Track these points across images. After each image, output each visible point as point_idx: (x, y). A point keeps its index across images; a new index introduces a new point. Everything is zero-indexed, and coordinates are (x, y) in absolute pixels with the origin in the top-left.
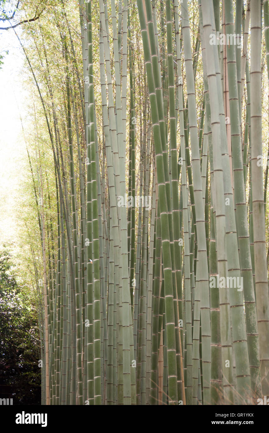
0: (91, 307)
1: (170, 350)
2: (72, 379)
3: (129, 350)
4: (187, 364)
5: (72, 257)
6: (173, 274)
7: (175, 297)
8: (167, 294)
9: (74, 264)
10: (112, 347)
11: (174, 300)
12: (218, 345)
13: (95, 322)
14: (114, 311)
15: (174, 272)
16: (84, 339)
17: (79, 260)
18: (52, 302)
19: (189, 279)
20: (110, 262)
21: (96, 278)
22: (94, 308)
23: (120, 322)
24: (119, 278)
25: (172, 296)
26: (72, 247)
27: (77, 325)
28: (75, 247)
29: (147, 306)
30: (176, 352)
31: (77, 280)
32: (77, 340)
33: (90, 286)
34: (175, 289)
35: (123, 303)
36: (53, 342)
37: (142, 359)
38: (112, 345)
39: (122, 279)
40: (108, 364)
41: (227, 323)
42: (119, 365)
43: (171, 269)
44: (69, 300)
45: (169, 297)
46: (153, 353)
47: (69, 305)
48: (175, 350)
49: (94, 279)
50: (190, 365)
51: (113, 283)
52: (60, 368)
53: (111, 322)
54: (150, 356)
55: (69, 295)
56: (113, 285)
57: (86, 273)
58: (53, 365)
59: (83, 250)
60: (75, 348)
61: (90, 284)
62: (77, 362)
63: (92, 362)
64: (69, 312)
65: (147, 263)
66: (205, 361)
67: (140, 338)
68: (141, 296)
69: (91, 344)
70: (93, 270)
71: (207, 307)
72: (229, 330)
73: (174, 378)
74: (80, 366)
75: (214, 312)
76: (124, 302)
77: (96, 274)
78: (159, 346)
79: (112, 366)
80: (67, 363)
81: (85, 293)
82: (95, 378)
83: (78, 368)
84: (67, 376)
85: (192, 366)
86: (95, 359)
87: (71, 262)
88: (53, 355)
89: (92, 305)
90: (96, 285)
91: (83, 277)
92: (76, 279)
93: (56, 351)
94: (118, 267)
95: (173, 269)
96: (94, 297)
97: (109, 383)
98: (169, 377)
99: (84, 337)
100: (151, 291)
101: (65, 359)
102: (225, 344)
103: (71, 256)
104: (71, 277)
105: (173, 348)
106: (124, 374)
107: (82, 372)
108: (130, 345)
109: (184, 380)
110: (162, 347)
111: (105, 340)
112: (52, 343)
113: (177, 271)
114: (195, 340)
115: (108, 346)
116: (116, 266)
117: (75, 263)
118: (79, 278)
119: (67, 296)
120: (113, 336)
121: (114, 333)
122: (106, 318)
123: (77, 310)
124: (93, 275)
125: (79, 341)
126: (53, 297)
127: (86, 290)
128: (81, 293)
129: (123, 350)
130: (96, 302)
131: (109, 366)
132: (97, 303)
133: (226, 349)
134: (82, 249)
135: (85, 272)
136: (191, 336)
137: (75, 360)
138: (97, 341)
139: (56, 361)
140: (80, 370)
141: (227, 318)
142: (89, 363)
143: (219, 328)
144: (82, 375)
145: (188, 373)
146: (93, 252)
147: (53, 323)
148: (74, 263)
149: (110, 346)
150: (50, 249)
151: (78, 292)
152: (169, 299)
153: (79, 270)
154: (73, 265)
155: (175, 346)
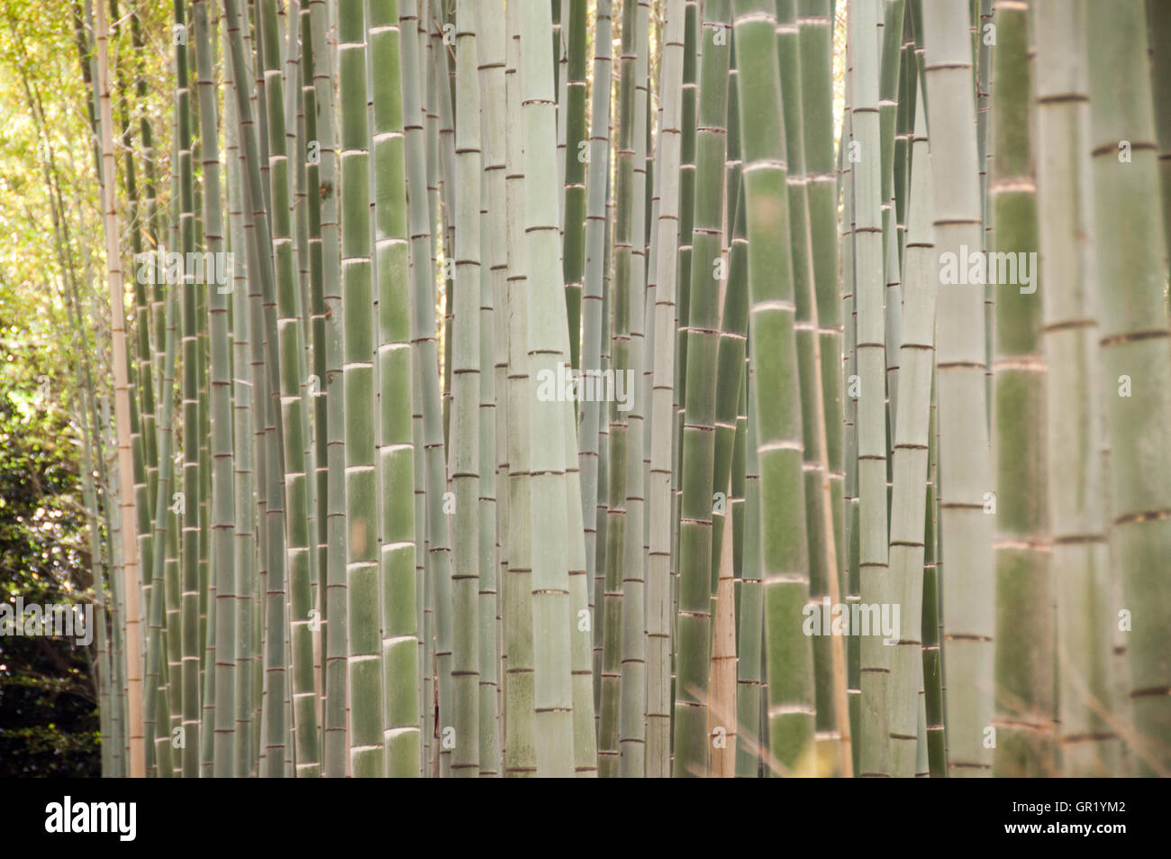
0: (361, 379)
1: (781, 580)
2: (263, 751)
3: (565, 592)
4: (864, 665)
5: (252, 130)
6: (795, 193)
7: (802, 314)
8: (762, 296)
9: (266, 169)
10: (475, 586)
11: (796, 327)
12: (1032, 544)
13: (389, 458)
14: (482, 406)
15: (802, 181)
16: (324, 553)
17: (292, 146)
18: (148, 369)
19: (873, 230)
20: (460, 152)
21: (391, 231)
22: (378, 384)
23: (517, 456)
24: (508, 232)
25: (787, 306)
26: (250, 79)
27: (290, 478)
28: (268, 74)
29: (650, 381)
30: (807, 590)
31: (284, 251)
32: (291, 552)
33: (359, 274)
34: (806, 269)
35: (531, 353)
36: (161, 572)
37: (622, 650)
38: (476, 572)
39: (528, 231)
40: (453, 668)
41: (1084, 423)
42: (512, 671)
43: (780, 165)
44: (243, 359)
45: (774, 312)
46: (684, 614)
47: (245, 381)
48: (803, 580)
49: (379, 235)
50: (880, 670)
51: (477, 258)
52: (202, 704)
53: (467, 460)
54: (667, 631)
55: (242, 333)
56: (476, 269)
57: (334, 211)
58: (160, 688)
59: (310, 95)
60: (276, 596)
61: (360, 260)
62: (291, 667)
63: (375, 657)
64: (243, 418)
65: (649, 164)
66: (962, 631)
67: (615, 546)
68: (619, 330)
69: (366, 568)
70: (372, 192)
71: (970, 359)
72: (1094, 463)
73: (799, 718)
74: (306, 684)
75: (1011, 379)
76: (537, 352)
77: (388, 209)
78: (716, 579)
79: (475, 681)
80: (236, 671)
81: (328, 317)
82: (390, 734)
83: (297, 697)
84: (235, 736)
85: (887, 671)
86: (388, 643)
87: (248, 158)
88: (161, 637)
89: (370, 369)
90: (386, 267)
91: (316, 231)
92: (277, 242)
93: (175, 616)
94: (502, 174)
95: (793, 168)
96: (380, 330)
97: (459, 763)
98: (771, 715)
99: (323, 539)
100: (670, 304)
101: (230, 652)
102: (1072, 530)
103: (246, 122)
104: (249, 236)
105: (796, 569)
106: (539, 711)
107: (319, 721)
108: (571, 573)
109: (848, 733)
110: (727, 588)
111: (437, 552)
112: (155, 575)
113: (814, 183)
114: (900, 548)
115: (455, 578)
116: (487, 169)
117: (273, 160)
118: (292, 241)
119: (229, 335)
120: (477, 530)
121: (482, 513)
122: (443, 442)
123: (286, 401)
124: (373, 217)
125: (301, 559)
126: (153, 347)
127: (331, 303)
128: (306, 318)
129: (535, 593)
130: (392, 352)
131: (460, 680)
132: (395, 360)
133: (1077, 551)
134: (305, 89)
135: (322, 208)
136: (886, 523)
137: (277, 660)
138: (398, 553)
139: (178, 668)
140: (308, 706)
141: (1083, 397)
142: (356, 665)
143: (1040, 458)
144: (319, 732)
145: (866, 711)
146: (370, 98)
147: (155, 475)
148: (266, 160)
149: (461, 581)
150: (131, 96)
151: (289, 311)
152: (775, 323)
153: (292, 201)
154: (260, 174)
155: (805, 558)
